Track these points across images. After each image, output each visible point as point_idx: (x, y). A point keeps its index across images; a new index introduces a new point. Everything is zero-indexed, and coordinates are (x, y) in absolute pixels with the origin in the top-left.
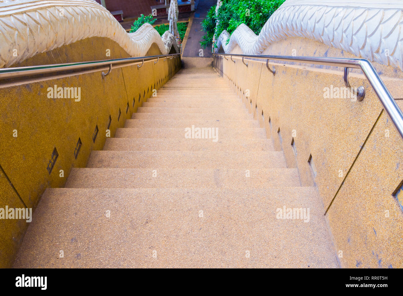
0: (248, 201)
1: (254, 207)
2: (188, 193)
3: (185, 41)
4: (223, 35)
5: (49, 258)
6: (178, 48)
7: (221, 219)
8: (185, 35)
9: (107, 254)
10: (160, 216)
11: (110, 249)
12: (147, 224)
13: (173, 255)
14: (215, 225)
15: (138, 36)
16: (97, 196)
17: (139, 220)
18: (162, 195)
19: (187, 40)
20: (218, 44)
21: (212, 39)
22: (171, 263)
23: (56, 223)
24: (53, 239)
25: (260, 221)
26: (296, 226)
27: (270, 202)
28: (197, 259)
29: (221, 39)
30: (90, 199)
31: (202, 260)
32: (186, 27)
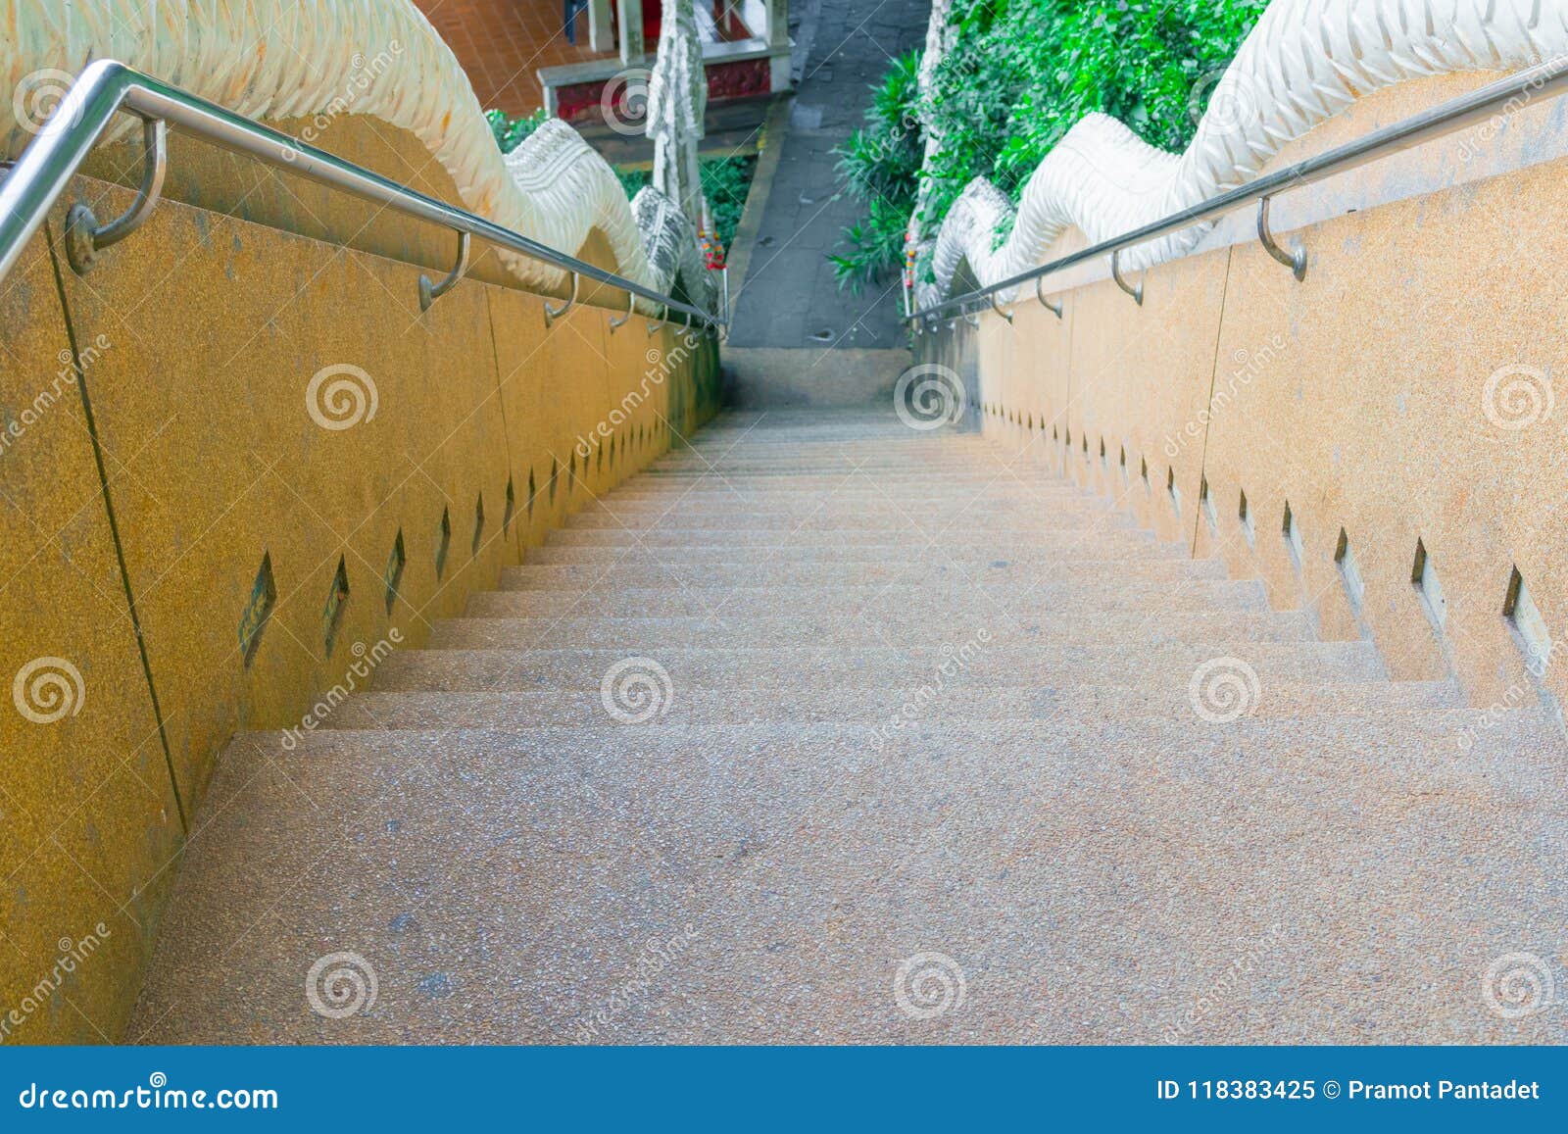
0: (1223, 766)
1: (1251, 786)
2: (926, 737)
3: (739, 257)
4: (971, 201)
5: (296, 995)
6: (708, 294)
7: (1096, 837)
8: (742, 223)
9: (571, 973)
10: (803, 827)
11: (582, 956)
12: (744, 861)
13: (883, 976)
14: (1071, 859)
15: (529, 175)
16: (485, 755)
17: (706, 844)
18: (802, 748)
19: (750, 256)
20: (939, 265)
21: (903, 241)
22: (877, 1004)
23: (305, 860)
24: (302, 923)
25: (1286, 841)
26: (1467, 859)
27: (1330, 766)
28: (999, 988)
29: (962, 226)
30: (456, 770)
31: (1027, 990)
32: (746, 180)
